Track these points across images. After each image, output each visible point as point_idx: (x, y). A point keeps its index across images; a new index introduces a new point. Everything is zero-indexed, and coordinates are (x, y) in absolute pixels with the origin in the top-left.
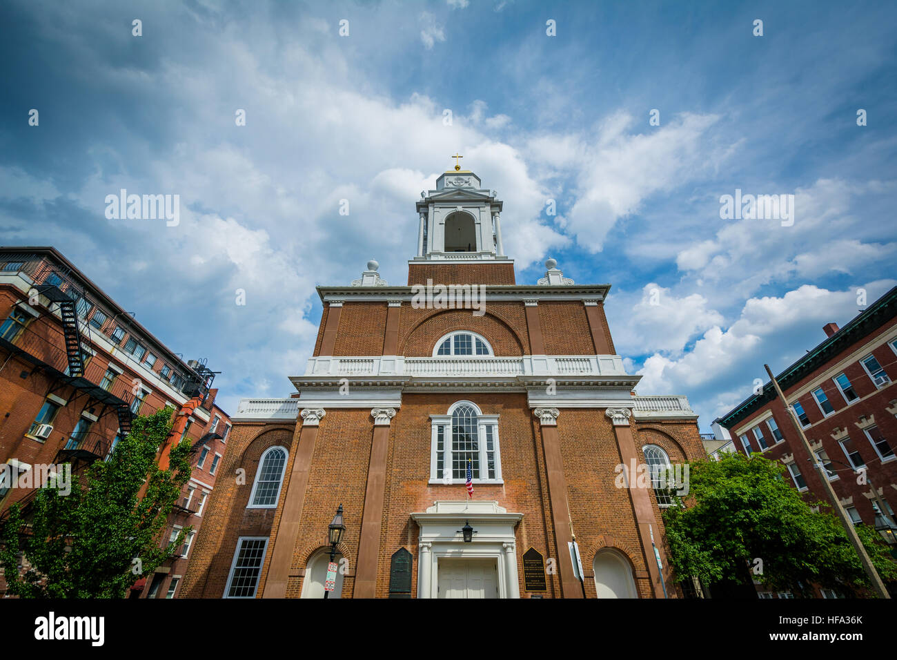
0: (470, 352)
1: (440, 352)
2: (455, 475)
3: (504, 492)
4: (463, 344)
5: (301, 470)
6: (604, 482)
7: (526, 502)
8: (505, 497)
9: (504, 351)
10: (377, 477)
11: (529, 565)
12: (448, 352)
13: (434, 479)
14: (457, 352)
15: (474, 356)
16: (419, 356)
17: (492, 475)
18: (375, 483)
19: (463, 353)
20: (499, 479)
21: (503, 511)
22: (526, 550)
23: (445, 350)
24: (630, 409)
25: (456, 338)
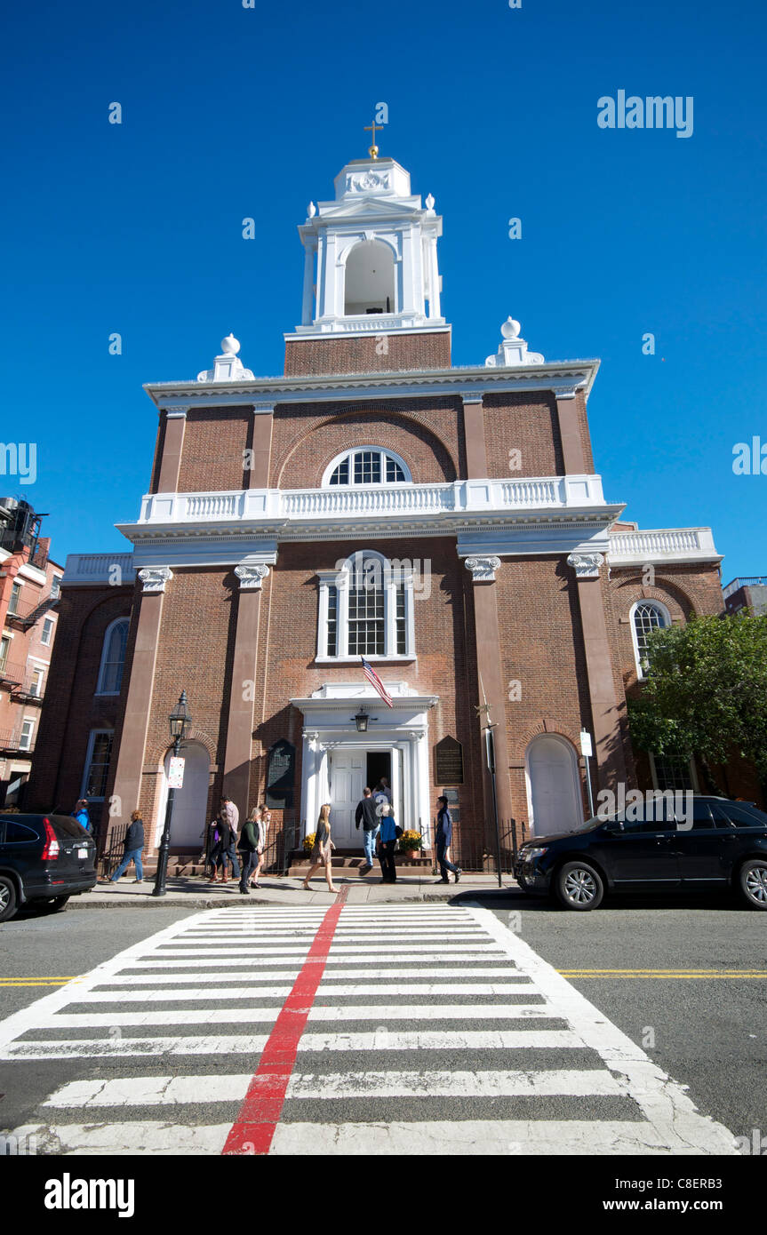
0: (377, 479)
1: (334, 481)
2: (352, 651)
3: (417, 671)
4: (367, 468)
5: (146, 649)
6: (552, 653)
7: (445, 681)
8: (417, 675)
9: (427, 474)
10: (246, 657)
11: (444, 756)
12: (345, 480)
13: (323, 656)
14: (358, 480)
15: (384, 484)
16: (301, 487)
17: (402, 649)
18: (244, 663)
19: (367, 480)
20: (411, 654)
21: (414, 694)
22: (441, 738)
23: (340, 477)
24: (603, 554)
25: (358, 457)
